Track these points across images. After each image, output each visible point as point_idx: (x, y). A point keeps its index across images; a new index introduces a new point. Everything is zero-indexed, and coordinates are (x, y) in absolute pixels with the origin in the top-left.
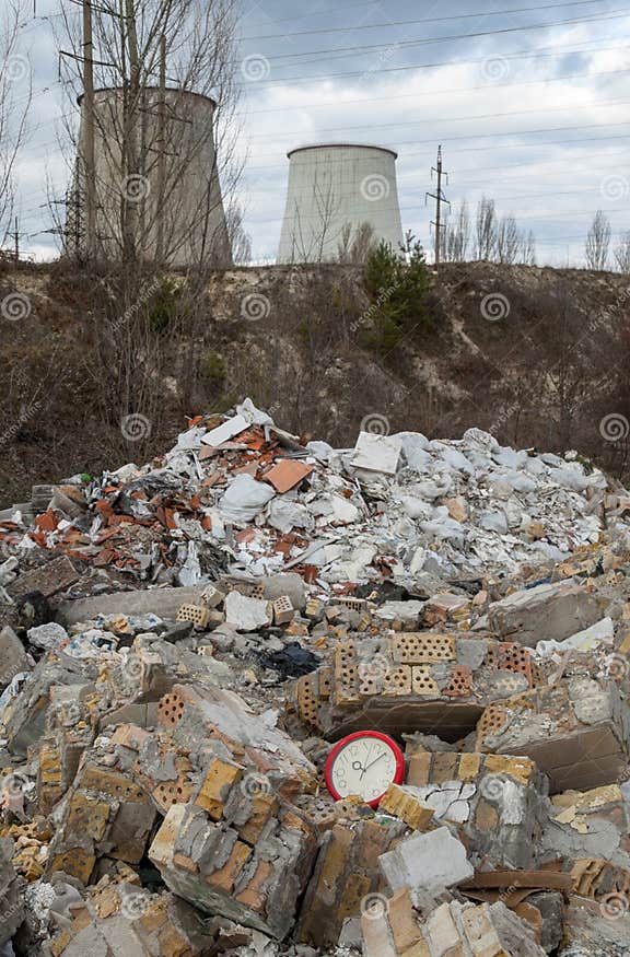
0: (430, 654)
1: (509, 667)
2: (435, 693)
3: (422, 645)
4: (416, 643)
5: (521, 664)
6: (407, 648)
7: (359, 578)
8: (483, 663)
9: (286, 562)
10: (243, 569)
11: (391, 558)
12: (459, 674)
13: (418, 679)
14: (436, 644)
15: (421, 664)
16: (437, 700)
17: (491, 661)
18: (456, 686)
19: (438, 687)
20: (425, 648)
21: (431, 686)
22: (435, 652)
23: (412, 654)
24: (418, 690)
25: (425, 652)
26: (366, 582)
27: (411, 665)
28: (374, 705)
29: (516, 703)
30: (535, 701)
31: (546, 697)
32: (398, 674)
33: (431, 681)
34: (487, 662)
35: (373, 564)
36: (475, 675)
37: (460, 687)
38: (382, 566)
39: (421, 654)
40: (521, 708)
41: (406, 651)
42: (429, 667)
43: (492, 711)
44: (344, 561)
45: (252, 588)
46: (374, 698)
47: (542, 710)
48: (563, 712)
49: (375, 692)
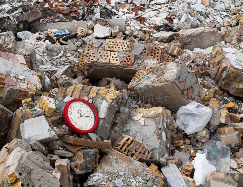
0: (119, 48)
1: (152, 55)
2: (118, 63)
3: (117, 44)
4: (115, 43)
5: (157, 55)
6: (111, 45)
7: (160, 23)
8: (142, 53)
9: (135, 16)
10: (118, 17)
11: (174, 17)
12: (129, 56)
13: (113, 57)
14: (122, 44)
15: (115, 51)
16: (119, 66)
17: (145, 52)
18: (127, 61)
19: (119, 61)
20: (118, 45)
21: (117, 60)
22: (121, 47)
23: (112, 47)
24: (112, 61)
25: (117, 47)
26: (162, 24)
27: (111, 51)
28: (96, 65)
29: (148, 70)
30: (153, 70)
31: (158, 68)
32: (105, 54)
33: (117, 58)
34: (143, 53)
35: (166, 18)
36: (136, 57)
37: (128, 61)
38: (170, 20)
39: (116, 47)
40: (148, 72)
41: (110, 46)
42: (117, 53)
43: (139, 72)
44: (156, 17)
45: (105, 23)
46: (95, 63)
47: (154, 73)
48: (161, 75)
49: (95, 61)
